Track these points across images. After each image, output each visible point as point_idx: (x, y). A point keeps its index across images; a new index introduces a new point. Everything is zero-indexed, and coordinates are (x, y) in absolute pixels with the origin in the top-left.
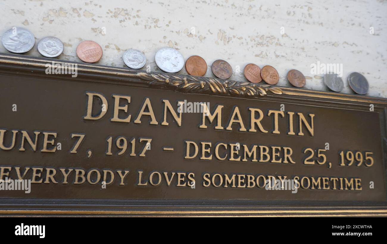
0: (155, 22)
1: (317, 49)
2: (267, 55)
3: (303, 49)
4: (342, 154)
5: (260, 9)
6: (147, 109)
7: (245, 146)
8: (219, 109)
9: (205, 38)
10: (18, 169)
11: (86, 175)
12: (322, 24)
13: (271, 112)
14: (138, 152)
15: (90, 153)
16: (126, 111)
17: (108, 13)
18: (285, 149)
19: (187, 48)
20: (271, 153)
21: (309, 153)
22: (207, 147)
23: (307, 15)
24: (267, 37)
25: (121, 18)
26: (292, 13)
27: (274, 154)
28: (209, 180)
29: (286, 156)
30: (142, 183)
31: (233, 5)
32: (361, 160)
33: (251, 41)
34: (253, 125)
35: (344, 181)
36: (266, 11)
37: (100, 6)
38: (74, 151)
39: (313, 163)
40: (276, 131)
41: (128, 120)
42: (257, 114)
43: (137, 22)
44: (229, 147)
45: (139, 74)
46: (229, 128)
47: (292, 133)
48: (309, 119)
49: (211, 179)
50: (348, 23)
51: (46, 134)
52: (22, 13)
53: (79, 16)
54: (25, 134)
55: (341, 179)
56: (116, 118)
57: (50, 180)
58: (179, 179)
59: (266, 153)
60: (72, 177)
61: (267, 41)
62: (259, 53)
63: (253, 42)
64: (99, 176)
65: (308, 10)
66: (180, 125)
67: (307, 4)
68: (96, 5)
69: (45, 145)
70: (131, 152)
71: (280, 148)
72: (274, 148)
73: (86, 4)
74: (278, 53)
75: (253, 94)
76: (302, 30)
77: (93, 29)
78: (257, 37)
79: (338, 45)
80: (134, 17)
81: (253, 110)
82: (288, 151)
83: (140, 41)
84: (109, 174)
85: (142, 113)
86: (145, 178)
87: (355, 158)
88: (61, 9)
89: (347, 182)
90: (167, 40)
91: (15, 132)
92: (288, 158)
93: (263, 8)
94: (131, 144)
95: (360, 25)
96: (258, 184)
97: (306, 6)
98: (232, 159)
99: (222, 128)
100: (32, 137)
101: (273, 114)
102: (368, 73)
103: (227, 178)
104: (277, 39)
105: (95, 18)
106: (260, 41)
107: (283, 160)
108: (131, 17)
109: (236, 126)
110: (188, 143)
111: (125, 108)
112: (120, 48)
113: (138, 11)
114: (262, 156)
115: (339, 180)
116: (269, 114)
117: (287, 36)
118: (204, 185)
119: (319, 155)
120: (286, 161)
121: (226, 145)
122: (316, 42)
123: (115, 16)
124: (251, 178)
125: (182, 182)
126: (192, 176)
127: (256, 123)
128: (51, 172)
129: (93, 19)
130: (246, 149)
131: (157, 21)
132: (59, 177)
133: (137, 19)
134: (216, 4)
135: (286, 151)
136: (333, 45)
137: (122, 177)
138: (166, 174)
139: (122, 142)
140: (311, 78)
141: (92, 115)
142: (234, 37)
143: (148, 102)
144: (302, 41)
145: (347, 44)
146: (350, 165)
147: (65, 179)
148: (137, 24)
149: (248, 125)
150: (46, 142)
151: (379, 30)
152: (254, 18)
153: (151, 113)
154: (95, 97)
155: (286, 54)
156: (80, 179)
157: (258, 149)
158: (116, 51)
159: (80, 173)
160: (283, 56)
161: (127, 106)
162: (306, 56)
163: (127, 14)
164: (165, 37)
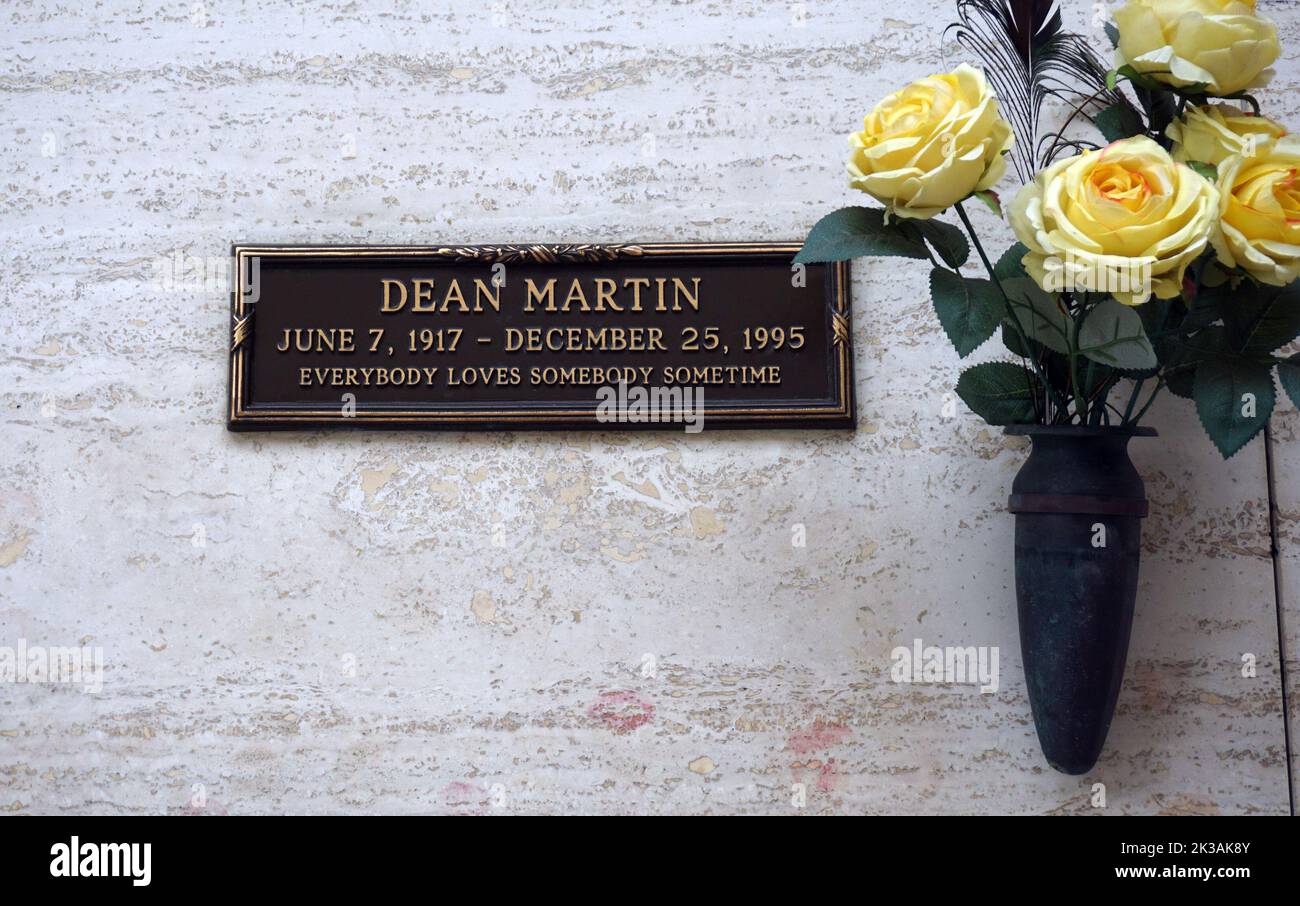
0: (463, 177)
1: (721, 176)
2: (633, 198)
3: (696, 179)
4: (747, 332)
5: (622, 128)
6: (454, 293)
7: (589, 331)
8: (550, 285)
9: (534, 187)
10: (317, 370)
11: (388, 375)
12: (733, 132)
13: (628, 281)
14: (446, 344)
15: (391, 349)
16: (429, 298)
17: (401, 175)
18: (651, 330)
19: (509, 205)
20: (627, 337)
21: (690, 334)
22: (535, 334)
23: (706, 123)
24: (634, 170)
25: (418, 178)
26: (678, 125)
27: (633, 339)
28: (537, 375)
29: (652, 340)
30: (453, 381)
31: (577, 130)
32: (782, 340)
33: (607, 180)
34: (600, 302)
35: (749, 371)
36: (632, 129)
37: (391, 168)
38: (373, 349)
39: (696, 348)
40: (637, 307)
41: (432, 308)
42: (606, 287)
43: (439, 180)
44: (566, 333)
45: (441, 251)
46: (566, 308)
47: (661, 307)
48: (690, 286)
49: (541, 374)
50: (785, 122)
51: (342, 331)
52: (301, 192)
53: (367, 184)
54: (321, 332)
55: (744, 369)
56: (417, 308)
57: (351, 381)
58: (500, 376)
59: (621, 338)
60: (374, 375)
61: (633, 178)
62: (619, 196)
63: (610, 182)
64: (403, 375)
65: (708, 114)
66: (498, 309)
67: (706, 104)
68: (386, 167)
69: (342, 344)
70: (438, 346)
71: (642, 330)
72: (632, 331)
73: (374, 168)
74: (651, 193)
75: (597, 259)
76: (695, 149)
77: (386, 200)
78: (616, 173)
79: (763, 163)
80: (435, 174)
81: (600, 282)
82: (655, 333)
83: (444, 206)
84: (414, 373)
85: (449, 298)
86: (456, 375)
87: (770, 337)
88: (345, 180)
89: (753, 371)
90: (481, 199)
91: (311, 331)
92: (655, 343)
93: (627, 127)
94: (438, 337)
95: (809, 121)
96: (608, 378)
97: (704, 108)
98: (570, 348)
99: (556, 309)
100: (329, 334)
101: (631, 285)
102: (820, 202)
103: (563, 372)
104: (649, 172)
105: (386, 184)
106: (622, 178)
107: (647, 345)
108: (432, 176)
109: (576, 304)
110: (509, 331)
111: (428, 295)
112: (420, 219)
113: (440, 165)
114: (614, 341)
115: (741, 370)
116: (625, 285)
117: (668, 163)
118: (533, 382)
119: (707, 337)
120: (651, 348)
121: (561, 331)
122: (719, 165)
123: (410, 178)
124: (598, 372)
125: (503, 379)
126: (515, 371)
127: (604, 300)
128: (352, 373)
129: (383, 187)
130: (590, 334)
131: (464, 174)
132: (360, 377)
133: (440, 177)
134: (551, 134)
135: (651, 334)
136: (752, 164)
137: (430, 376)
138: (482, 370)
139: (427, 335)
140: (709, 224)
141: (390, 306)
142: (579, 178)
143: (455, 284)
144: (693, 167)
145: (782, 157)
146: (761, 347)
147: (367, 380)
148: (439, 183)
149: (592, 301)
150: (343, 340)
151: (850, 123)
152: (612, 144)
153: (460, 298)
154: (392, 286)
155: (666, 192)
156: (383, 380)
157: (608, 334)
158: (415, 223)
159: (382, 372)
160: (659, 196)
161: (429, 292)
162: (702, 189)
163: (425, 172)
164: (477, 195)
